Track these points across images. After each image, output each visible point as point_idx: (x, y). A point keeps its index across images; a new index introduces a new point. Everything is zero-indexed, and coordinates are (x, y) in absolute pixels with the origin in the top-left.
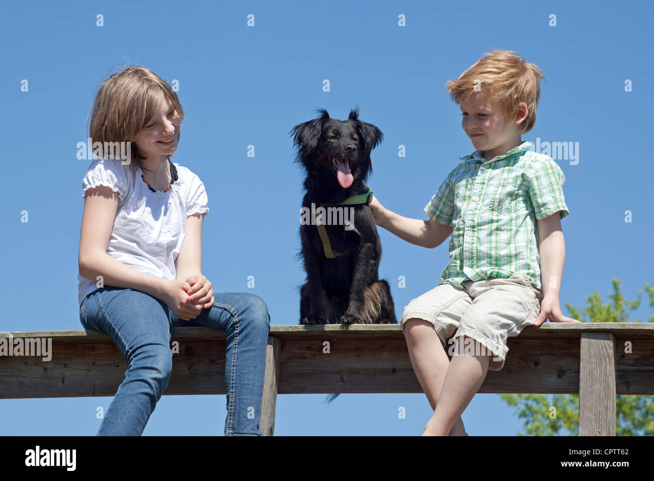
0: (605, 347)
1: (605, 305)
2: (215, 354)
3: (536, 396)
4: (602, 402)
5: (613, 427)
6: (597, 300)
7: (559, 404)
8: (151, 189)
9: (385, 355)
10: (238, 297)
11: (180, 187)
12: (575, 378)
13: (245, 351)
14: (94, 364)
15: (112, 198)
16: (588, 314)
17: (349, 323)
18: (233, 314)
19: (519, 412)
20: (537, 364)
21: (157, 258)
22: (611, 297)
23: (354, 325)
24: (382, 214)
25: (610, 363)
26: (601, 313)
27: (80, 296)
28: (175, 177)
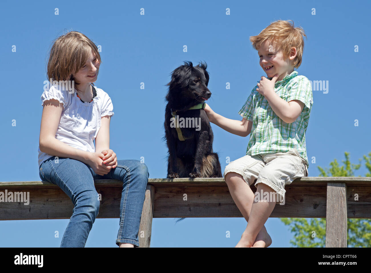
0: (341, 191)
1: (340, 167)
2: (117, 195)
3: (301, 219)
4: (339, 222)
5: (346, 237)
6: (336, 164)
7: (314, 224)
8: (82, 101)
9: (215, 195)
10: (131, 162)
11: (98, 100)
12: (324, 209)
13: (133, 192)
14: (47, 200)
15: (59, 106)
16: (330, 172)
17: (194, 177)
18: (128, 171)
19: (291, 229)
20: (302, 200)
21: (84, 139)
22: (344, 162)
23: (197, 178)
24: (212, 115)
25: (344, 200)
26: (338, 171)
27: (39, 162)
28: (95, 95)
